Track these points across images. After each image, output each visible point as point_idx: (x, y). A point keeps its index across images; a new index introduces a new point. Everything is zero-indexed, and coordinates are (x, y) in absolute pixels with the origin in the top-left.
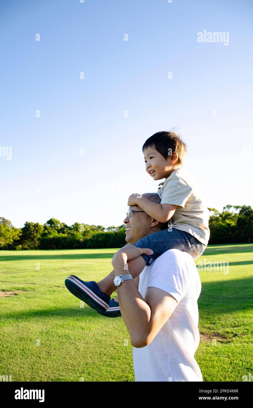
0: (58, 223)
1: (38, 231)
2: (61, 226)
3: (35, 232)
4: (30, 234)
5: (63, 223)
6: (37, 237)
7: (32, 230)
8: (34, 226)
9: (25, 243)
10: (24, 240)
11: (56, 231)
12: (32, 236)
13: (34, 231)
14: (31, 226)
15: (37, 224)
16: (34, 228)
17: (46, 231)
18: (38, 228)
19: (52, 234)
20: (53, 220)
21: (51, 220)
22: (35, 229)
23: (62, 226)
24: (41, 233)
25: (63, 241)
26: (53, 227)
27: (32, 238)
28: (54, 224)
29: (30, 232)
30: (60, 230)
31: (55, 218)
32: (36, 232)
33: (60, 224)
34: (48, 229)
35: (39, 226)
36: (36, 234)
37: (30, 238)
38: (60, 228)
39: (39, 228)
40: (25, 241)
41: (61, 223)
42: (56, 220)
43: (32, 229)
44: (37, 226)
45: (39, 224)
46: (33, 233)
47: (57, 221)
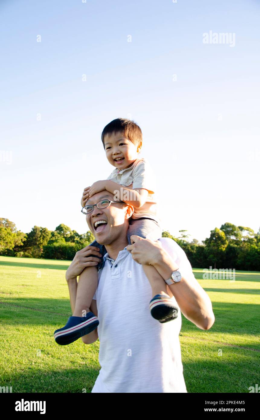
0: (68, 230)
1: (45, 237)
2: (71, 233)
3: (41, 238)
4: (36, 240)
5: (73, 231)
6: (43, 244)
7: (39, 236)
8: (41, 231)
9: (29, 250)
10: (29, 246)
11: (64, 239)
12: (38, 243)
13: (40, 236)
14: (38, 231)
15: (44, 230)
16: (41, 233)
17: (54, 239)
18: (45, 234)
19: (58, 242)
20: (62, 226)
21: (60, 225)
22: (42, 235)
23: (73, 234)
24: (49, 240)
25: (70, 251)
26: (61, 234)
27: (38, 245)
28: (62, 230)
29: (36, 238)
30: (69, 238)
31: (65, 224)
32: (43, 239)
33: (70, 231)
34: (56, 235)
35: (47, 232)
36: (43, 241)
37: (36, 244)
38: (69, 236)
39: (47, 234)
40: (30, 248)
41: (72, 230)
42: (65, 227)
43: (39, 234)
44: (44, 231)
45: (47, 230)
46: (39, 239)
47: (67, 228)
